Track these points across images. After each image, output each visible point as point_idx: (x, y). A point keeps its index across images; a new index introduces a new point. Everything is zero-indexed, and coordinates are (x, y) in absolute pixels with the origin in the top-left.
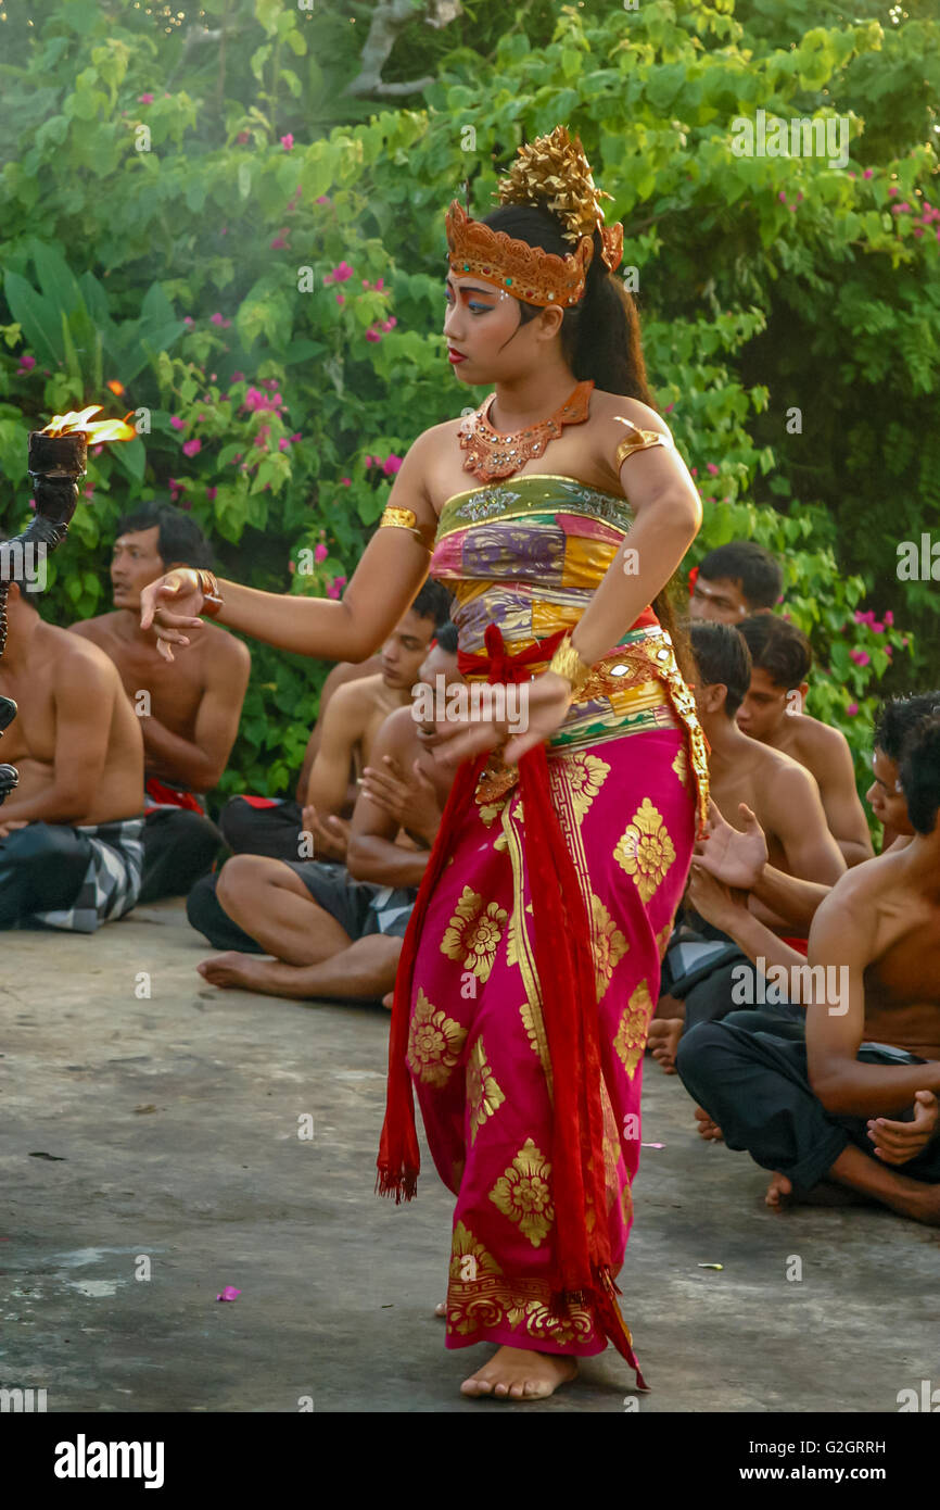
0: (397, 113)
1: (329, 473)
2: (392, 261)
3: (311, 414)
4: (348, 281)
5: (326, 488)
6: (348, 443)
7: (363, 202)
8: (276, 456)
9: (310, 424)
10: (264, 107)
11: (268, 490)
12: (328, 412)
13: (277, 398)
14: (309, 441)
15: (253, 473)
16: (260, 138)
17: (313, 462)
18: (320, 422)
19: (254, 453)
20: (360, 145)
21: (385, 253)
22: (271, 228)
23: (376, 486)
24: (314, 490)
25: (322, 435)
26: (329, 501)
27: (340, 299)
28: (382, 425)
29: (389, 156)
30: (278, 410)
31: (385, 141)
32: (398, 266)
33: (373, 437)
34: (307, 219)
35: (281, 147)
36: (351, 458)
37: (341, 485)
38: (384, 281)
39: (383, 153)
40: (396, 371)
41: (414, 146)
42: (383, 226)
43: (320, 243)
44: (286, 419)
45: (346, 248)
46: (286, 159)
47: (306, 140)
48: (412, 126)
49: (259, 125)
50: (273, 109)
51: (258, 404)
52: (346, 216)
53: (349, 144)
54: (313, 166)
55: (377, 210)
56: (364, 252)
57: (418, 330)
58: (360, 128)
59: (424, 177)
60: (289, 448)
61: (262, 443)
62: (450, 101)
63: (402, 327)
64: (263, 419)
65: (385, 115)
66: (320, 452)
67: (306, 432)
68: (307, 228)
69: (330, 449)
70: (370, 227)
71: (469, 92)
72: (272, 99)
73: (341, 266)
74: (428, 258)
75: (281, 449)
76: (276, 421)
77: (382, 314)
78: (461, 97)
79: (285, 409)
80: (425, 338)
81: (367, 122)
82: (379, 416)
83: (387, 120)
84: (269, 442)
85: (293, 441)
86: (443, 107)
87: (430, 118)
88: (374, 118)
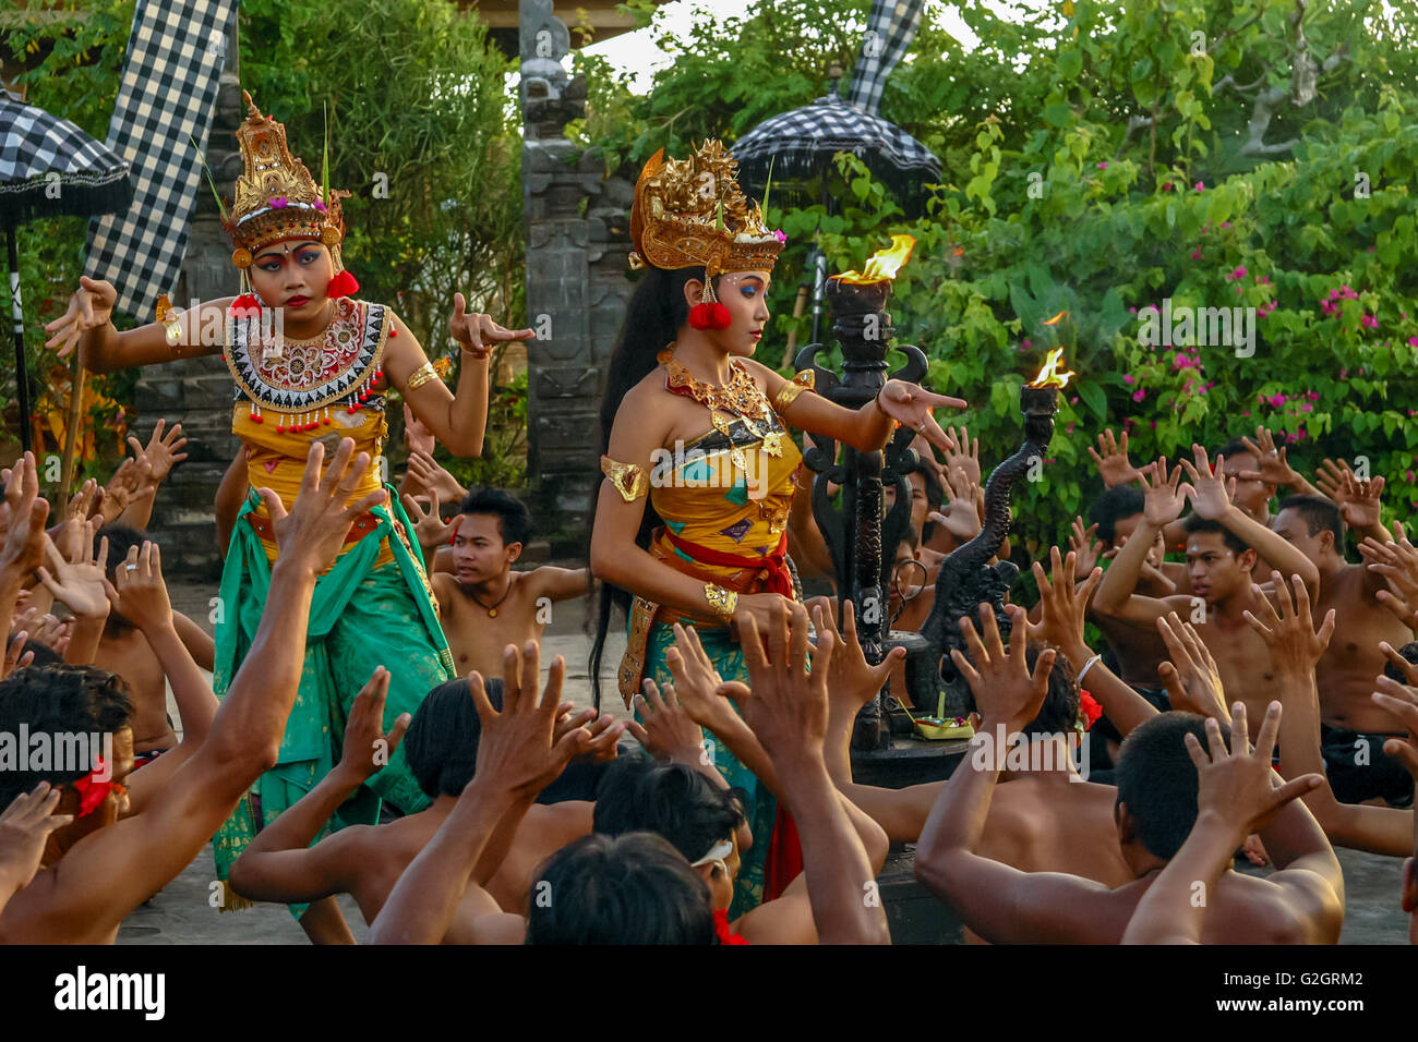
0: (1273, 164)
1: (1233, 408)
2: (1273, 264)
3: (1220, 369)
4: (1242, 279)
5: (1232, 418)
6: (1247, 386)
7: (1253, 225)
8: (1197, 399)
9: (1219, 376)
10: (1182, 166)
11: (1193, 422)
12: (1232, 368)
13: (1197, 360)
14: (1219, 387)
15: (1183, 410)
16: (1179, 186)
17: (1222, 402)
18: (1226, 375)
19: (1182, 397)
20: (1251, 186)
21: (1268, 259)
22: (1188, 246)
23: (1267, 415)
24: (1224, 420)
25: (1228, 383)
26: (1235, 426)
27: (1238, 291)
28: (1269, 374)
29: (1268, 192)
30: (1197, 368)
31: (1265, 184)
32: (1277, 267)
33: (1264, 382)
34: (1216, 238)
35: (1195, 190)
36: (1250, 396)
37: (1242, 416)
38: (1270, 278)
39: (1264, 191)
40: (1278, 337)
41: (1286, 185)
42: (1266, 241)
43: (1222, 255)
44: (1203, 373)
45: (1241, 257)
46: (1198, 199)
47: (1211, 185)
48: (1283, 172)
49: (1179, 178)
50: (1188, 168)
51: (1184, 364)
52: (1242, 234)
53: (1243, 185)
54: (1218, 202)
55: (1260, 230)
56: (1253, 259)
57: (1292, 308)
58: (1249, 175)
59: (1293, 205)
60: (1205, 393)
61: (1188, 390)
62: (1310, 155)
63: (1281, 307)
64: (1188, 374)
65: (1265, 165)
66: (1227, 394)
67: (1216, 381)
68: (1215, 244)
69: (1234, 393)
70: (1256, 241)
71: (1323, 147)
72: (1188, 161)
73: (1238, 269)
74: (1298, 260)
75: (1200, 394)
76: (1197, 374)
77: (1268, 300)
78: (1318, 152)
79: (1202, 367)
80: (1298, 313)
81: (1254, 172)
82: (1267, 368)
83: (1266, 169)
84: (1191, 387)
85: (1208, 388)
86: (1306, 159)
87: (1296, 166)
88: (1257, 168)
